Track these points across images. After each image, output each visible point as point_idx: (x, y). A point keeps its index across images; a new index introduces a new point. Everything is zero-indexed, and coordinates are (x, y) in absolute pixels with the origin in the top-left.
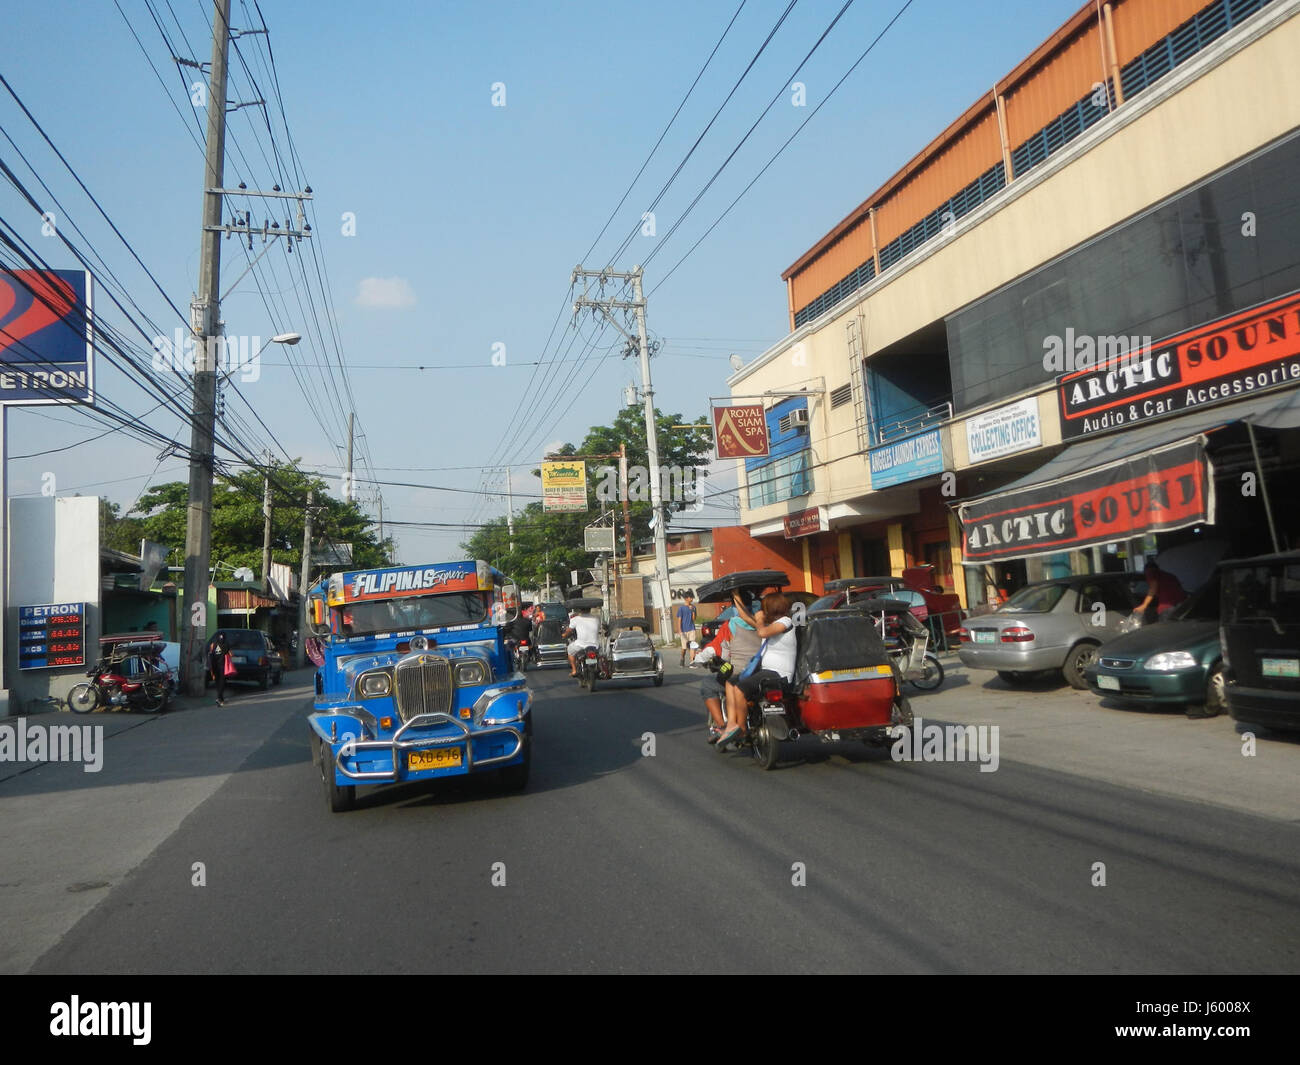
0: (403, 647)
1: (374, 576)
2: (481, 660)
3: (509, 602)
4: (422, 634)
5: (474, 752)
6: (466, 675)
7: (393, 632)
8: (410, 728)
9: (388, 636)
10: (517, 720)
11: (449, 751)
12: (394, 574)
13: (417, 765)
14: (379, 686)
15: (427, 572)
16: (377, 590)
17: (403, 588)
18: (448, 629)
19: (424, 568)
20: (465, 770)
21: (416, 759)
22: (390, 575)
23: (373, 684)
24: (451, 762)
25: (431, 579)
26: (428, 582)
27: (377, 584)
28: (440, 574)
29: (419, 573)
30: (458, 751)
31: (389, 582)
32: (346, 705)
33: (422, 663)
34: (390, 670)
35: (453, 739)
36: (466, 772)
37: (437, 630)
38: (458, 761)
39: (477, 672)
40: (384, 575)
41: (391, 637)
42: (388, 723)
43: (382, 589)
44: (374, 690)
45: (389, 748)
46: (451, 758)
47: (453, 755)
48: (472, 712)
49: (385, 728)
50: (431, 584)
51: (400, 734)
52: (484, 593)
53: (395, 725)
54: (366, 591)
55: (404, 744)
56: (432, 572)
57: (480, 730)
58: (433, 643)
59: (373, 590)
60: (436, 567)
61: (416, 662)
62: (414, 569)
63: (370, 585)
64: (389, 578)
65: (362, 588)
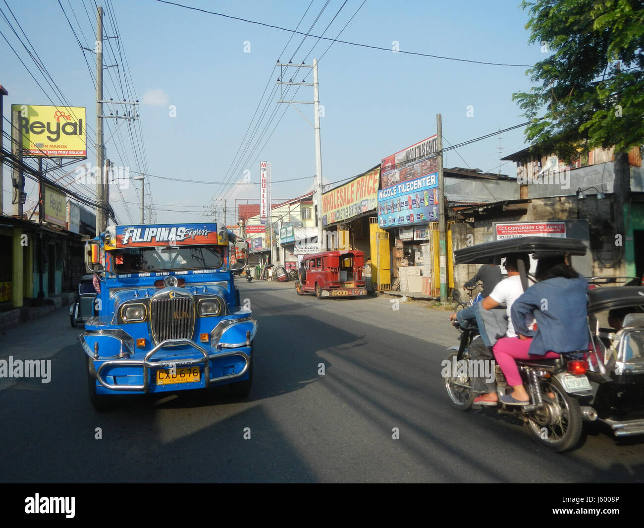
0: (159, 284)
1: (140, 230)
2: (217, 297)
3: (240, 254)
4: (174, 275)
5: (210, 370)
6: (206, 308)
7: (153, 272)
8: (163, 348)
9: (149, 274)
10: (245, 346)
11: (190, 369)
12: (155, 230)
13: (163, 381)
14: (137, 313)
15: (180, 229)
16: (141, 240)
17: (161, 240)
18: (194, 272)
19: (177, 226)
20: (203, 385)
21: (163, 375)
22: (152, 229)
23: (133, 311)
24: (192, 379)
25: (183, 235)
26: (180, 236)
27: (142, 236)
28: (189, 231)
29: (174, 230)
30: (198, 370)
31: (151, 235)
32: (109, 328)
33: (172, 297)
34: (146, 301)
35: (193, 361)
36: (204, 386)
37: (186, 272)
38: (197, 378)
39: (215, 306)
40: (147, 230)
41: (151, 276)
42: (143, 343)
43: (145, 240)
44: (132, 317)
45: (140, 366)
46: (192, 375)
47: (194, 373)
48: (210, 336)
49: (141, 347)
50: (182, 238)
51: (154, 353)
52: (222, 247)
53: (148, 346)
54: (133, 240)
55: (153, 364)
56: (184, 229)
57: (217, 354)
58: (182, 281)
59: (138, 240)
60: (186, 226)
61: (168, 296)
62: (169, 226)
63: (136, 236)
64: (151, 232)
65: (130, 237)
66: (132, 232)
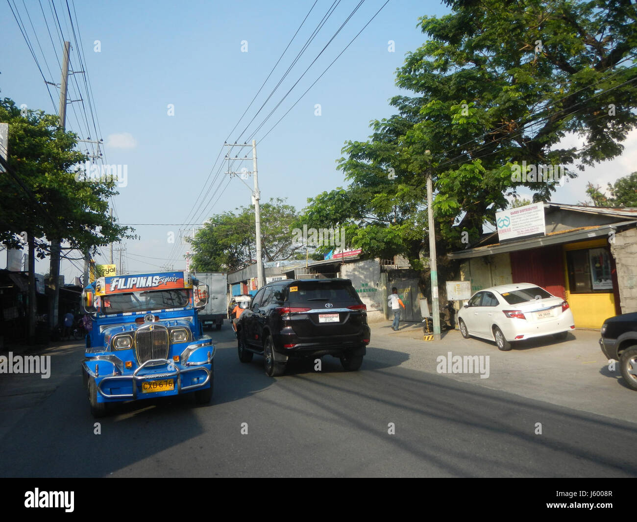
0: (140, 320)
1: (124, 279)
2: (185, 328)
3: (202, 295)
4: (151, 313)
5: (182, 382)
6: (177, 336)
7: (134, 311)
8: (145, 368)
9: (131, 314)
10: (207, 363)
11: (167, 381)
12: (135, 279)
14: (125, 343)
15: (155, 277)
16: (125, 287)
17: (140, 286)
18: (166, 310)
19: (153, 275)
20: (176, 393)
21: (147, 386)
22: (133, 279)
23: (122, 341)
24: (167, 388)
25: (157, 282)
26: (155, 283)
27: (125, 284)
28: (162, 278)
29: (150, 278)
30: (172, 382)
31: (132, 283)
32: (104, 354)
33: (151, 330)
34: (132, 333)
35: (169, 374)
36: (177, 393)
37: (160, 311)
38: (172, 387)
39: (184, 335)
40: (129, 279)
42: (130, 365)
43: (128, 287)
44: (122, 345)
45: (131, 380)
46: (168, 385)
47: (169, 384)
48: (180, 358)
49: (128, 368)
50: (157, 284)
51: (138, 371)
52: (187, 290)
53: (135, 366)
54: (119, 288)
55: (140, 378)
56: (158, 277)
57: (186, 369)
58: (158, 317)
59: (122, 287)
60: (160, 275)
61: (148, 329)
62: (147, 276)
63: (121, 284)
64: (132, 280)
65: (116, 286)
66: (117, 281)
